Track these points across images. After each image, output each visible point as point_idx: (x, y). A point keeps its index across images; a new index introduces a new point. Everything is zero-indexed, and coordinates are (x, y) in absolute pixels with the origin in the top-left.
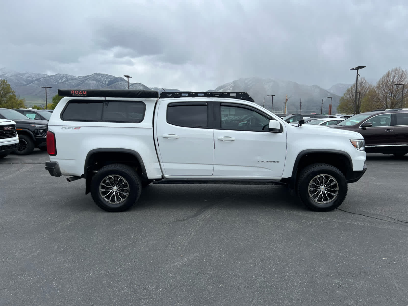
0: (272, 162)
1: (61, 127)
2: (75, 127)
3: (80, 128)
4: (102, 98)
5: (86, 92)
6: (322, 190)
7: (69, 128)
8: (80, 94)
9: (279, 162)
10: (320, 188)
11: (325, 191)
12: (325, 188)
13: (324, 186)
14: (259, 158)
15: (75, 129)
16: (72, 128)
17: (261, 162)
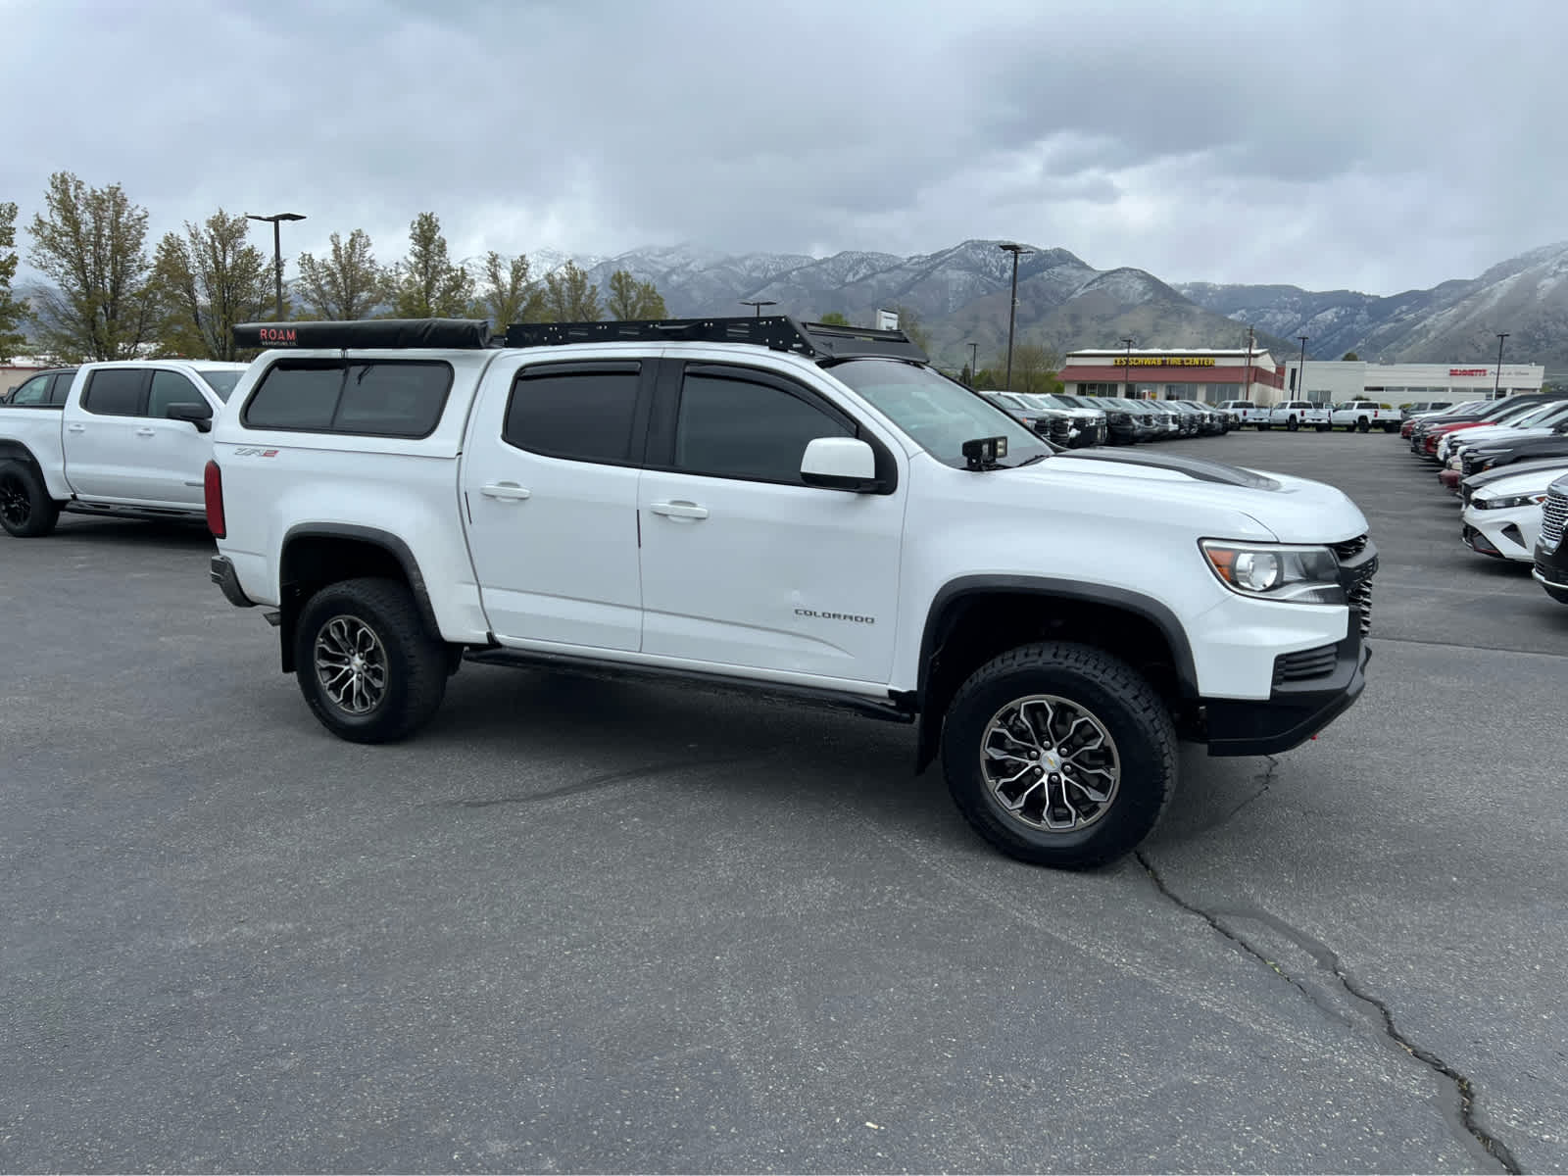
0: (845, 617)
1: (235, 449)
2: (266, 448)
3: (276, 452)
4: (336, 353)
5: (293, 333)
6: (1049, 767)
7: (254, 452)
8: (281, 341)
9: (873, 620)
10: (1037, 758)
11: (1062, 775)
12: (1064, 760)
13: (1059, 752)
14: (797, 598)
15: (265, 455)
16: (259, 451)
17: (804, 616)
